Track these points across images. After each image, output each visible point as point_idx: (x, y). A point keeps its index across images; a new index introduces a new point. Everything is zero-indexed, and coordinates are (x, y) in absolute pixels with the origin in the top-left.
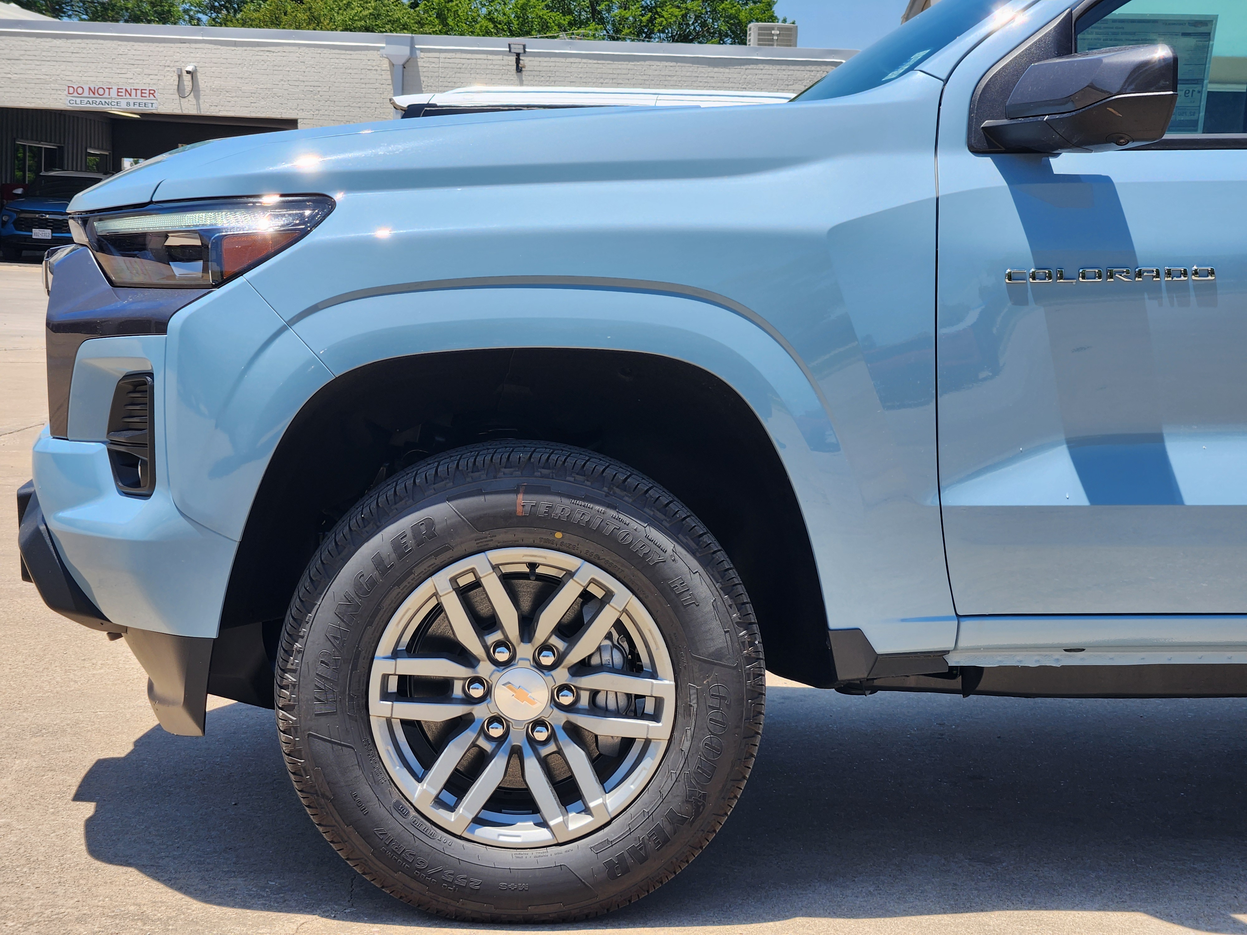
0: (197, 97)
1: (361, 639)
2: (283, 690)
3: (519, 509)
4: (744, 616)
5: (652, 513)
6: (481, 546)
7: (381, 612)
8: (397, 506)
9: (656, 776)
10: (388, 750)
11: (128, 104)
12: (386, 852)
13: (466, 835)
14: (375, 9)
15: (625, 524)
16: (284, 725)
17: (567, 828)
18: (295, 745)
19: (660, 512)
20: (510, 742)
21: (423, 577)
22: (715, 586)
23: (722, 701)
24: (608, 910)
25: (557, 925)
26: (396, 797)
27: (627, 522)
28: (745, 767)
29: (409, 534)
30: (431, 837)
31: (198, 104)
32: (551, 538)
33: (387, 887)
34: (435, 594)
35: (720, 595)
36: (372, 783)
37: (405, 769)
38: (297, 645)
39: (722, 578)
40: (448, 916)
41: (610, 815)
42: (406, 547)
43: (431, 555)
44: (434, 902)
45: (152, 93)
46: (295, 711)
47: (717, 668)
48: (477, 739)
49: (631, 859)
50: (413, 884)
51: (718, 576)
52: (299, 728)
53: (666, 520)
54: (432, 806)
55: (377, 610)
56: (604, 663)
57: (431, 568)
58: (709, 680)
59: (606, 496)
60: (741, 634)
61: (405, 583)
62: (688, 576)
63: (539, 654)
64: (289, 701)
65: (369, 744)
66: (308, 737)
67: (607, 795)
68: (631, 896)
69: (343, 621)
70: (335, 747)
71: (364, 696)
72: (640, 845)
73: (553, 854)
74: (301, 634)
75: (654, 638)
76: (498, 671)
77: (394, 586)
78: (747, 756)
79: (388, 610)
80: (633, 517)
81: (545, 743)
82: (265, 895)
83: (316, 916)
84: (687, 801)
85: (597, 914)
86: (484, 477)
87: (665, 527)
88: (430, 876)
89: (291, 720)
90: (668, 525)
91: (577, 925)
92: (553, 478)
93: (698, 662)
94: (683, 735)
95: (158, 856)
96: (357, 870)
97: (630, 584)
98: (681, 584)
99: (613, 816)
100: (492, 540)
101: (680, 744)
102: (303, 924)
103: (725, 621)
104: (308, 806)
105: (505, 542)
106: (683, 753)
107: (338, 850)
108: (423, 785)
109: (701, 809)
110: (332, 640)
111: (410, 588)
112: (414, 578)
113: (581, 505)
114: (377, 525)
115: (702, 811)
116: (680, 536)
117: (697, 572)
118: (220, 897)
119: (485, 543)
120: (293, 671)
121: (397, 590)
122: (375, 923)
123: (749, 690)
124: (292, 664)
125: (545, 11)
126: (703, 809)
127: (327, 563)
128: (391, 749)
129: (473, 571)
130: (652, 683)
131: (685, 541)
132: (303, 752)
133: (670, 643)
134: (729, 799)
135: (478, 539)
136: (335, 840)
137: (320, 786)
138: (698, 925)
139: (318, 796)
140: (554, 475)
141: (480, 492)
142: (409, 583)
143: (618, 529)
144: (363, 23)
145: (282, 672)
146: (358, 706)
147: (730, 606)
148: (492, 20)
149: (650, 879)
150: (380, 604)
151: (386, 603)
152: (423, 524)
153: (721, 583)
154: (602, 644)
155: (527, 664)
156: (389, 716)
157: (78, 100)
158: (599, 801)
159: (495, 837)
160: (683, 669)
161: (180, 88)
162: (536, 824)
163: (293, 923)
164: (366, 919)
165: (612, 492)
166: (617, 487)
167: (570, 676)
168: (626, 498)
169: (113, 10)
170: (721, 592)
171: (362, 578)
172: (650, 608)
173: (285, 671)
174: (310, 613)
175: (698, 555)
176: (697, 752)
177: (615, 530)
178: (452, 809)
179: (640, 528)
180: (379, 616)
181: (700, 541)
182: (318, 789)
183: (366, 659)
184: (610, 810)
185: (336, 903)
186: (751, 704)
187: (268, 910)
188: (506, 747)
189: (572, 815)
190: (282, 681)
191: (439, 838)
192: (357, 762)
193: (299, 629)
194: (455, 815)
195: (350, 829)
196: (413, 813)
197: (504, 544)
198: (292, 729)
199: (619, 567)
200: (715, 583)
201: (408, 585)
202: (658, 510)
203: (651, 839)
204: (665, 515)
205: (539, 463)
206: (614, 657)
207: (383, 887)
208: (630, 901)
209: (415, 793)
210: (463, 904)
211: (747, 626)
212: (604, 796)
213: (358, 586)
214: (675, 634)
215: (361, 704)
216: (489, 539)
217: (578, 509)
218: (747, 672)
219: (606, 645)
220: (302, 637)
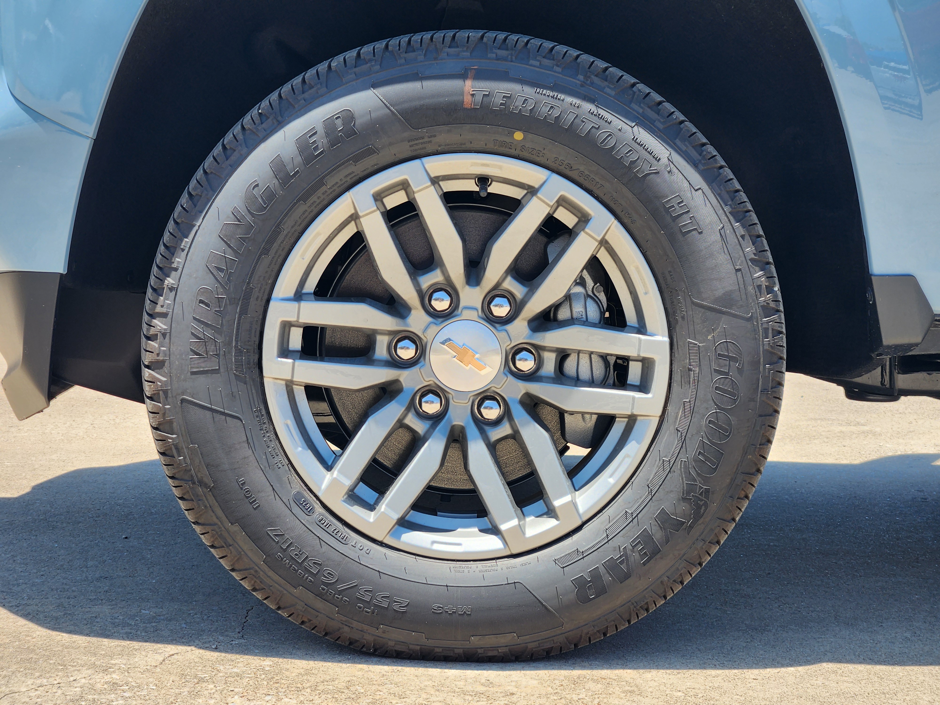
1: (252, 273)
2: (149, 342)
3: (467, 99)
4: (760, 252)
5: (641, 111)
6: (416, 150)
7: (281, 237)
8: (306, 95)
9: (642, 465)
10: (287, 426)
12: (282, 559)
13: (388, 541)
15: (606, 121)
16: (150, 388)
17: (524, 533)
18: (164, 414)
19: (652, 110)
20: (450, 420)
21: (338, 190)
22: (723, 209)
23: (731, 363)
24: (576, 645)
25: (509, 664)
26: (297, 486)
27: (609, 121)
28: (760, 455)
29: (321, 130)
30: (343, 541)
32: (508, 140)
33: (284, 608)
34: (354, 217)
35: (729, 220)
36: (265, 467)
37: (309, 451)
38: (169, 281)
39: (732, 200)
40: (364, 649)
41: (581, 518)
42: (316, 148)
43: (349, 160)
44: (346, 629)
46: (166, 369)
47: (724, 318)
48: (405, 416)
49: (608, 575)
50: (319, 604)
51: (726, 196)
52: (169, 391)
53: (660, 121)
54: (344, 501)
55: (276, 233)
56: (575, 316)
57: (348, 179)
58: (715, 334)
59: (582, 86)
60: (756, 275)
61: (314, 198)
62: (687, 194)
63: (490, 303)
64: (158, 355)
65: (262, 415)
66: (181, 403)
67: (577, 493)
68: (607, 627)
69: (229, 246)
70: (218, 417)
71: (257, 351)
72: (620, 557)
73: (504, 568)
74: (174, 265)
75: (642, 279)
76: (436, 324)
77: (298, 201)
78: (764, 441)
79: (290, 234)
80: (616, 113)
81: (497, 423)
82: (133, 624)
83: (193, 648)
84: (684, 499)
85: (561, 651)
86: (421, 58)
87: (659, 130)
88: (340, 592)
89: (160, 381)
90: (661, 126)
91: (534, 664)
92: (512, 61)
93: (700, 309)
94: (679, 409)
95: (15, 582)
96: (246, 584)
97: (612, 205)
98: (679, 203)
99: (585, 518)
100: (430, 142)
101: (675, 422)
102: (173, 655)
103: (737, 255)
104: (181, 498)
105: (448, 145)
106: (679, 434)
107: (220, 558)
108: (333, 474)
109: (702, 511)
110: (215, 272)
111: (320, 207)
112: (326, 192)
113: (548, 96)
114: (278, 121)
115: (703, 513)
116: (678, 142)
117: (700, 189)
118: (75, 625)
119: (421, 146)
120: (164, 315)
121: (302, 208)
122: (267, 656)
123: (767, 350)
124: (162, 306)
126: (705, 511)
127: (212, 173)
128: (291, 422)
129: (404, 185)
130: (640, 340)
131: (684, 148)
132: (175, 424)
133: (663, 285)
134: (738, 498)
135: (412, 140)
136: (216, 544)
137: (197, 470)
138: (695, 668)
139: (194, 483)
140: (514, 58)
141: (416, 77)
142: (319, 198)
143: (598, 129)
145: (149, 318)
146: (249, 364)
147: (743, 237)
149: (633, 604)
150: (279, 225)
151: (287, 227)
152: (339, 117)
153: (730, 205)
154: (572, 292)
155: (473, 315)
156: (289, 378)
158: (567, 498)
159: (428, 546)
160: (680, 320)
162: (481, 531)
163: (160, 654)
164: (257, 651)
165: (588, 82)
166: (596, 76)
167: (531, 332)
168: (608, 90)
170: (731, 218)
171: (256, 189)
172: (638, 238)
173: (152, 316)
174: (187, 238)
175: (701, 167)
176: (698, 432)
177: (593, 129)
178: (371, 508)
179: (626, 127)
180: (279, 241)
181: (703, 151)
182: (194, 474)
183: (259, 299)
184: (581, 510)
185: (222, 634)
186: (770, 370)
187: (132, 639)
188: (443, 427)
189: (530, 519)
190: (148, 330)
191: (353, 544)
192: (245, 439)
193: (171, 259)
194: (375, 515)
195: (236, 528)
196: (319, 509)
197: (446, 148)
198: (161, 392)
199: (597, 180)
200: (723, 206)
201: (318, 201)
202: (649, 107)
203: (635, 549)
204: (658, 114)
205: (494, 43)
206: (588, 309)
207: (279, 608)
208: (605, 634)
209: (322, 483)
210: (384, 632)
211: (764, 266)
212: (573, 494)
213: (250, 199)
214: (670, 272)
215: (252, 360)
216: (426, 139)
217: (545, 100)
218: (765, 326)
219: (578, 293)
220: (176, 270)
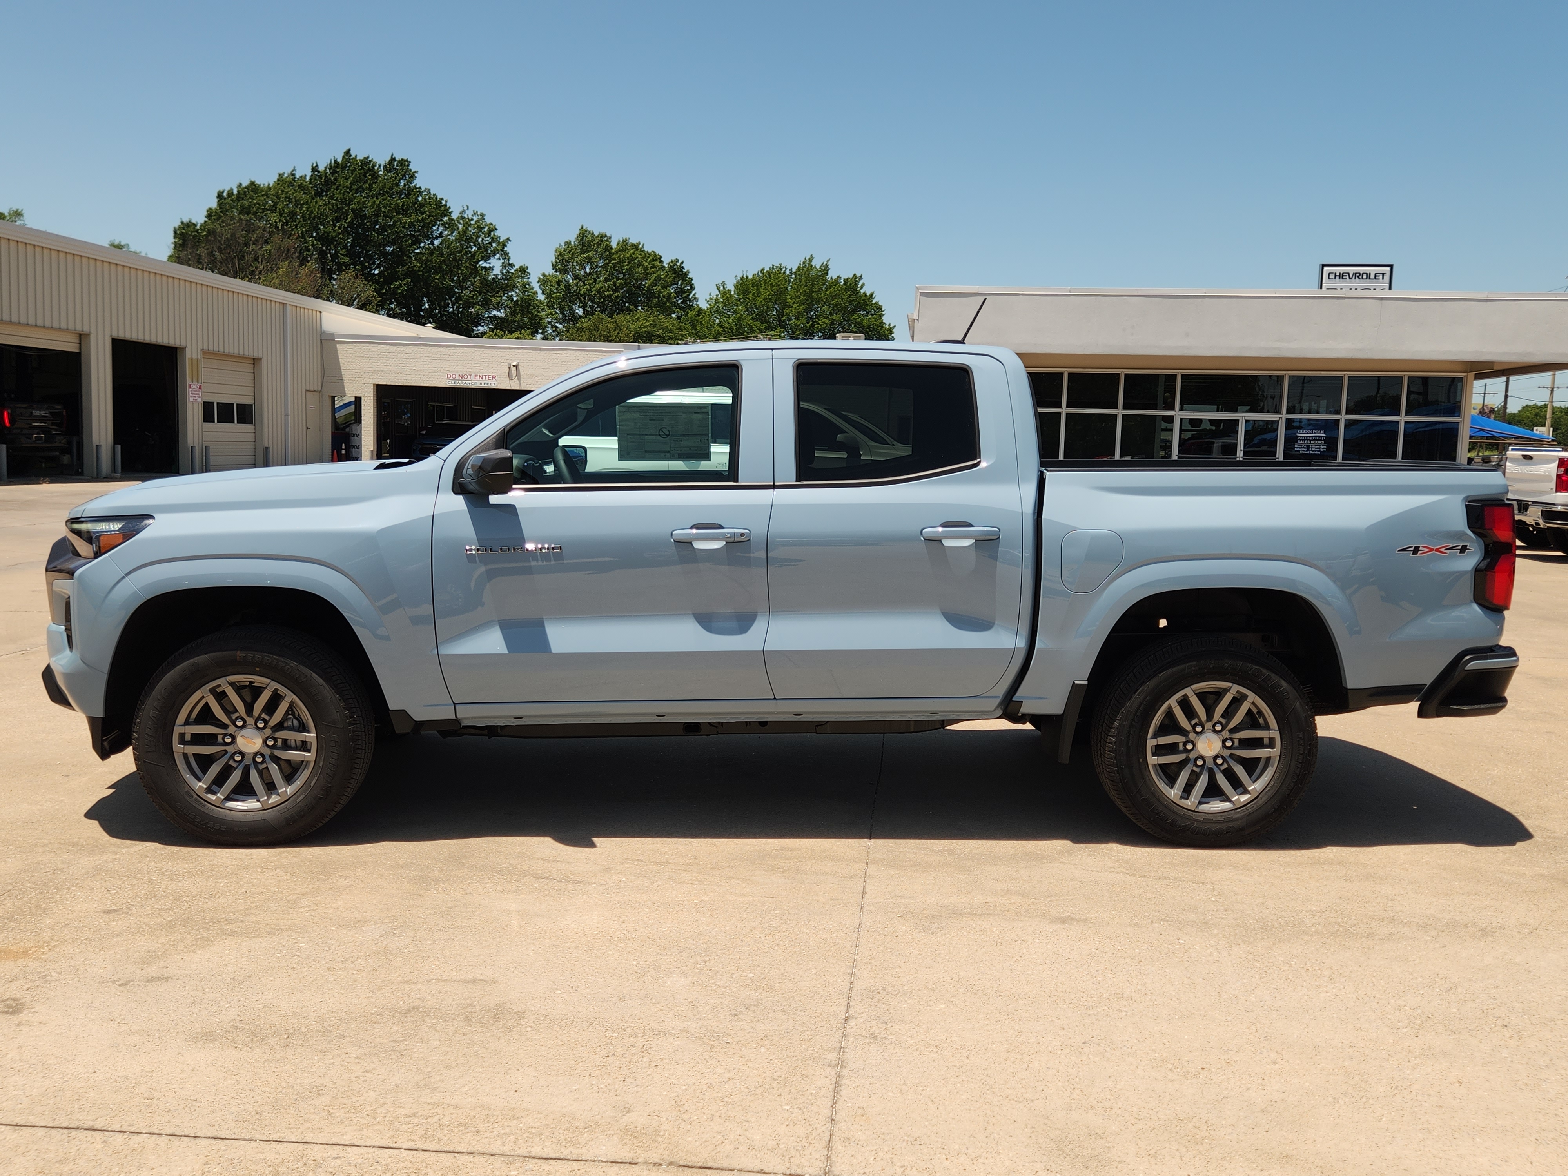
0: (519, 379)
1: (167, 717)
3: (238, 657)
6: (222, 674)
9: (309, 780)
10: (184, 767)
11: (481, 384)
12: (181, 814)
13: (221, 805)
14: (653, 321)
17: (269, 802)
20: (244, 763)
21: (196, 689)
23: (337, 743)
26: (188, 789)
27: (289, 663)
28: (352, 773)
29: (187, 669)
30: (204, 807)
31: (520, 384)
32: (255, 670)
34: (204, 697)
36: (174, 783)
37: (192, 775)
41: (288, 796)
42: (186, 676)
43: (198, 679)
44: (205, 836)
45: (494, 377)
46: (138, 750)
47: (336, 728)
48: (227, 762)
49: (296, 816)
52: (140, 758)
54: (205, 792)
55: (174, 705)
56: (286, 725)
57: (199, 685)
58: (332, 734)
60: (346, 713)
61: (188, 691)
63: (256, 722)
65: (174, 765)
67: (288, 787)
70: (156, 766)
71: (170, 744)
72: (301, 810)
73: (261, 814)
75: (306, 714)
76: (238, 731)
77: (181, 693)
78: (353, 768)
79: (179, 704)
81: (260, 763)
88: (202, 825)
93: (327, 725)
94: (322, 759)
97: (292, 690)
103: (337, 707)
108: (201, 783)
109: (329, 793)
111: (190, 694)
116: (315, 669)
121: (186, 694)
125: (751, 321)
129: (219, 686)
130: (307, 734)
133: (313, 716)
135: (220, 671)
144: (646, 329)
146: (168, 747)
147: (340, 700)
148: (721, 326)
150: (175, 701)
151: (178, 701)
152: (193, 665)
154: (284, 717)
155: (251, 727)
156: (185, 752)
157: (453, 382)
158: (284, 790)
159: (235, 806)
160: (320, 728)
161: (510, 375)
162: (254, 800)
167: (272, 732)
169: (507, 322)
170: (335, 694)
171: (165, 690)
172: (304, 701)
176: (326, 767)
178: (215, 794)
180: (177, 706)
183: (171, 726)
188: (242, 765)
189: (271, 796)
191: (208, 807)
194: (216, 797)
197: (234, 673)
199: (288, 683)
200: (332, 690)
201: (190, 692)
202: (305, 657)
203: (306, 807)
206: (294, 723)
209: (197, 787)
212: (286, 788)
214: (316, 712)
216: (225, 671)
217: (265, 657)
218: (349, 730)
219: (286, 718)
220: (140, 717)
